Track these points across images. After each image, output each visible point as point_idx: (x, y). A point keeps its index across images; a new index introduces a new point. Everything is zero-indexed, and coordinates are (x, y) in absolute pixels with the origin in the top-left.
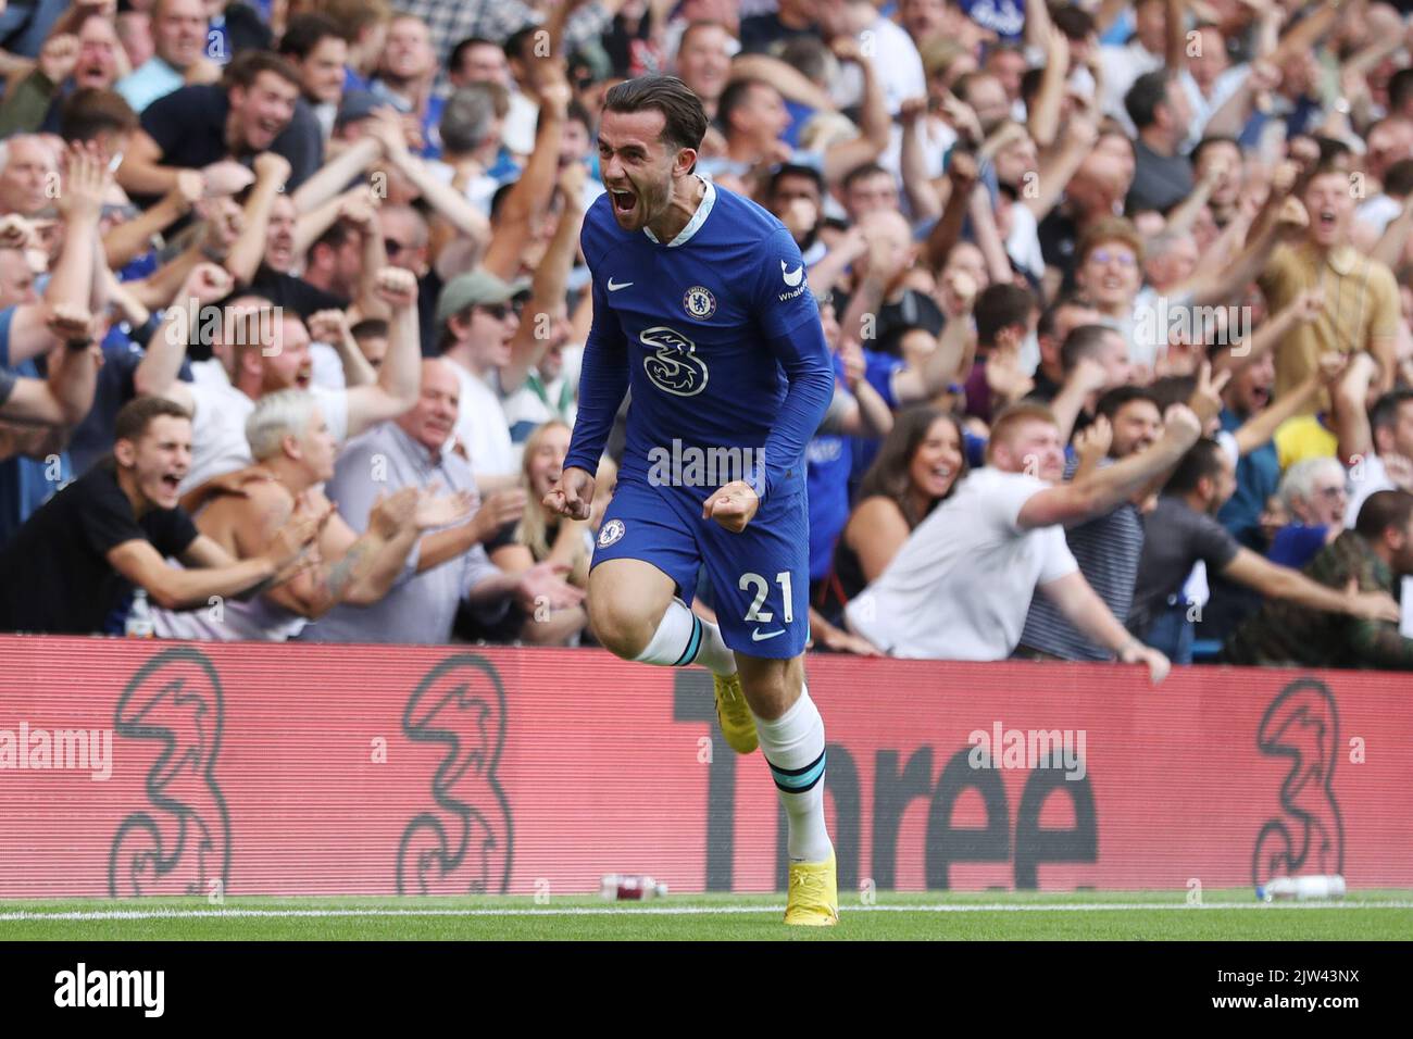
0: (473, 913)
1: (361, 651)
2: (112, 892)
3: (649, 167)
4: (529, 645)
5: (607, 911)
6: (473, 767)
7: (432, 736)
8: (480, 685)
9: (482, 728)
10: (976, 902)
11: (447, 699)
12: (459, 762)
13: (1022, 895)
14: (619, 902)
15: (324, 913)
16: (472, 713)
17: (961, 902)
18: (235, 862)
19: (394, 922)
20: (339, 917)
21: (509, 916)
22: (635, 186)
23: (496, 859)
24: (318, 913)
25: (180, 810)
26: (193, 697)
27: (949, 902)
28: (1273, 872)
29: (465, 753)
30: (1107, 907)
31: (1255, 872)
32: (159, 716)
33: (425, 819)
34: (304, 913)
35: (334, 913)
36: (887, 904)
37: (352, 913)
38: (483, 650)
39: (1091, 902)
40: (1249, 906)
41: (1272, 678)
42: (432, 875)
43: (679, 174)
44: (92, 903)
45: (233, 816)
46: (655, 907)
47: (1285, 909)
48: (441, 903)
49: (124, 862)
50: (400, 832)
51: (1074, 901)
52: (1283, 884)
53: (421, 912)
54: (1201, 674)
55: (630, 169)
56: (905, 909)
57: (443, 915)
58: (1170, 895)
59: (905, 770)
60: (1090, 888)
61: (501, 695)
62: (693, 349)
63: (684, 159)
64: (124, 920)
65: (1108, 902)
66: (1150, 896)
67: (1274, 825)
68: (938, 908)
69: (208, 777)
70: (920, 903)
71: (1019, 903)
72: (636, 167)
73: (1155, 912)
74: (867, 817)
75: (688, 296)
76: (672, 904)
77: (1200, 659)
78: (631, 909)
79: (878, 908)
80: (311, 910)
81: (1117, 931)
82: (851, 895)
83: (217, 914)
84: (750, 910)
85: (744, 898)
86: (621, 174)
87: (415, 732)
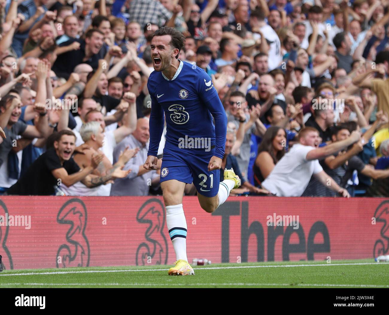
0: (157, 270)
1: (124, 198)
2: (57, 266)
3: (165, 51)
6: (156, 229)
7: (144, 221)
8: (158, 207)
9: (158, 219)
10: (297, 264)
11: (149, 211)
12: (152, 228)
13: (309, 262)
14: (198, 266)
15: (116, 271)
16: (156, 215)
17: (293, 264)
18: (91, 257)
19: (135, 273)
20: (120, 272)
23: (163, 255)
24: (114, 271)
25: (76, 243)
26: (78, 212)
27: (289, 264)
28: (379, 254)
29: (154, 226)
30: (333, 265)
31: (374, 254)
32: (69, 218)
33: (144, 244)
36: (272, 265)
37: (124, 271)
38: (158, 197)
40: (373, 264)
41: (376, 200)
43: (173, 56)
44: (52, 270)
45: (90, 244)
46: (208, 267)
47: (383, 264)
48: (148, 268)
50: (136, 248)
51: (324, 263)
52: (382, 257)
53: (143, 270)
54: (357, 199)
55: (160, 52)
56: (277, 266)
57: (149, 271)
58: (351, 261)
59: (276, 228)
61: (164, 210)
62: (184, 109)
63: (175, 52)
64: (61, 274)
65: (333, 263)
66: (345, 261)
67: (379, 241)
68: (286, 266)
69: (83, 234)
70: (281, 265)
71: (309, 264)
72: (162, 51)
73: (347, 266)
74: (266, 241)
75: (180, 93)
76: (213, 266)
78: (201, 268)
79: (269, 266)
80: (112, 270)
81: (336, 271)
82: (261, 263)
83: (86, 272)
84: (234, 267)
85: (233, 264)
86: (157, 53)
87: (141, 221)
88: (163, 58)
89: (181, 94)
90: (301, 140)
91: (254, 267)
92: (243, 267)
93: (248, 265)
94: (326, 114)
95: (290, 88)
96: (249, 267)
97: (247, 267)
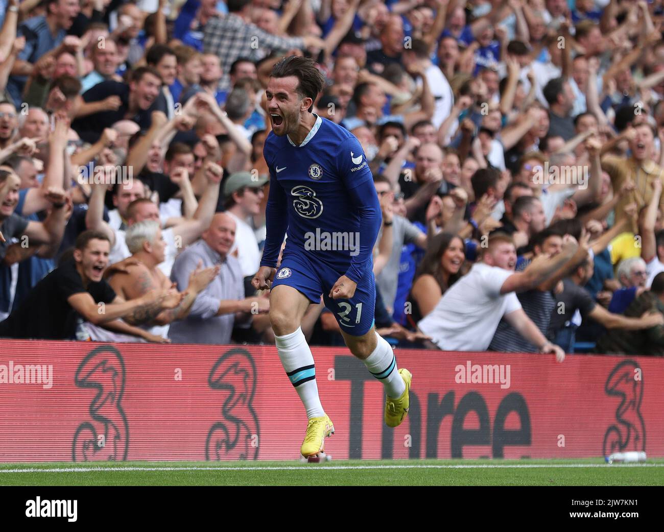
0: (241, 469)
2: (74, 459)
3: (290, 104)
4: (267, 344)
5: (303, 468)
6: (241, 401)
7: (221, 387)
8: (245, 363)
9: (245, 383)
10: (475, 464)
11: (229, 369)
12: (235, 398)
13: (496, 461)
14: (309, 464)
15: (172, 469)
16: (241, 376)
17: (468, 464)
18: (131, 445)
19: (204, 473)
20: (179, 471)
21: (258, 470)
22: (282, 113)
24: (169, 469)
25: (105, 421)
26: (111, 369)
27: (462, 464)
28: (612, 450)
29: (237, 393)
30: (535, 466)
31: (604, 449)
32: (96, 377)
33: (219, 425)
34: (163, 469)
35: (177, 469)
36: (433, 465)
37: (185, 469)
38: (246, 347)
39: (528, 464)
40: (602, 466)
41: (612, 360)
42: (222, 452)
43: (303, 110)
44: (65, 464)
45: (130, 424)
46: (326, 466)
47: (618, 467)
48: (226, 464)
49: (79, 445)
50: (207, 431)
51: (520, 463)
52: (618, 456)
53: (217, 469)
54: (579, 358)
55: (281, 104)
56: (442, 467)
57: (227, 470)
58: (565, 461)
59: (442, 403)
60: (528, 457)
61: (254, 367)
62: (315, 195)
63: (306, 103)
64: (79, 472)
65: (536, 464)
66: (555, 461)
67: (612, 428)
68: (457, 467)
69: (118, 406)
70: (449, 464)
71: (495, 464)
72: (283, 103)
73: (558, 469)
74: (424, 425)
75: (310, 169)
76: (334, 465)
77: (578, 351)
78: (314, 467)
79: (429, 466)
80: (166, 467)
81: (540, 477)
82: (415, 461)
83: (122, 469)
84: (369, 467)
85: (367, 462)
86: (276, 106)
87: (214, 385)
88: (285, 114)
89: (312, 171)
90: (487, 256)
91: (403, 467)
92: (384, 467)
93: (393, 464)
94: (532, 214)
95: (470, 169)
96: (394, 467)
97: (392, 467)
